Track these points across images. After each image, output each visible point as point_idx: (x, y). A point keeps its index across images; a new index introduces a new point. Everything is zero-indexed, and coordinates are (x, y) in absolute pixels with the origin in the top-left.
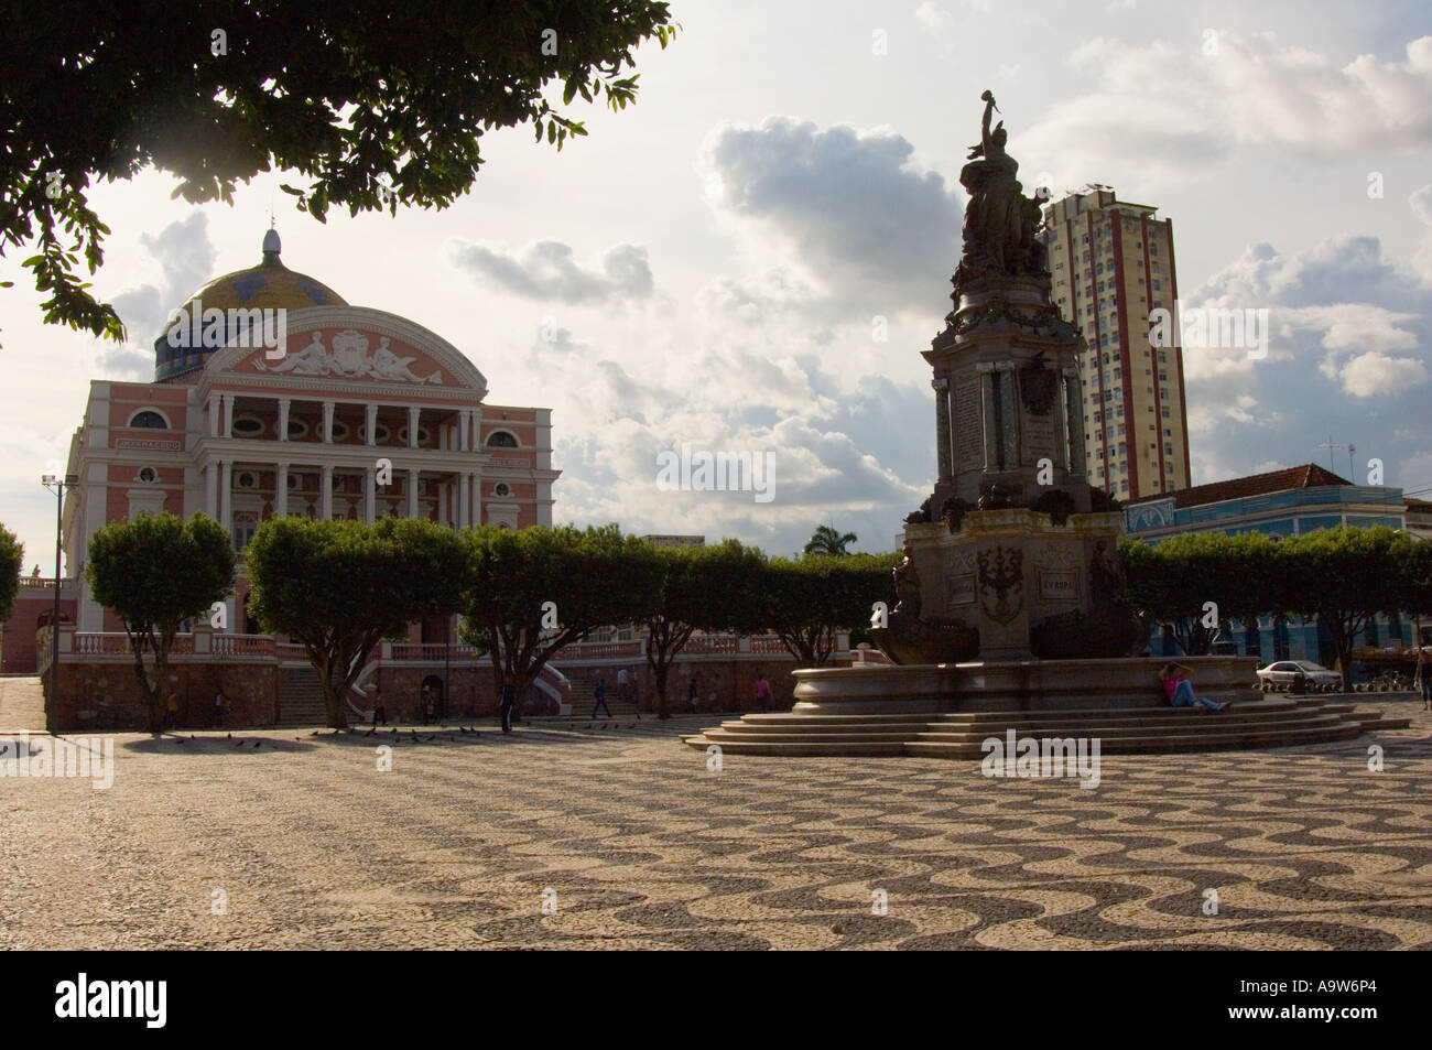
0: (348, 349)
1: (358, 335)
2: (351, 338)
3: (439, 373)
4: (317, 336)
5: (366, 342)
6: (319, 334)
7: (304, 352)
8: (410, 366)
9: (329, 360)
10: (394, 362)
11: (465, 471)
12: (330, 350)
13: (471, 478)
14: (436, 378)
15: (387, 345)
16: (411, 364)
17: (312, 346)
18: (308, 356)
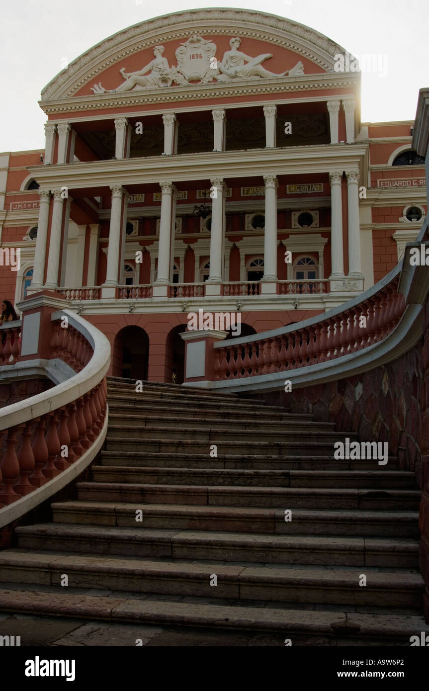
0: (193, 57)
1: (203, 41)
2: (197, 45)
3: (300, 64)
4: (159, 50)
5: (214, 47)
6: (162, 48)
7: (146, 69)
8: (264, 63)
9: (172, 73)
10: (246, 62)
11: (335, 171)
12: (173, 62)
13: (344, 178)
14: (297, 71)
15: (237, 45)
16: (266, 60)
17: (154, 62)
18: (149, 72)
